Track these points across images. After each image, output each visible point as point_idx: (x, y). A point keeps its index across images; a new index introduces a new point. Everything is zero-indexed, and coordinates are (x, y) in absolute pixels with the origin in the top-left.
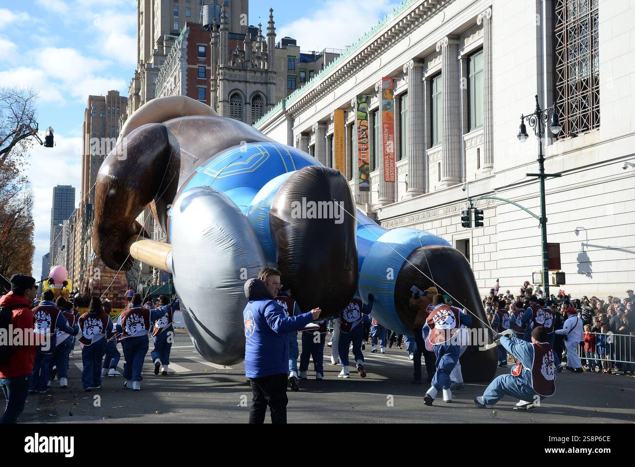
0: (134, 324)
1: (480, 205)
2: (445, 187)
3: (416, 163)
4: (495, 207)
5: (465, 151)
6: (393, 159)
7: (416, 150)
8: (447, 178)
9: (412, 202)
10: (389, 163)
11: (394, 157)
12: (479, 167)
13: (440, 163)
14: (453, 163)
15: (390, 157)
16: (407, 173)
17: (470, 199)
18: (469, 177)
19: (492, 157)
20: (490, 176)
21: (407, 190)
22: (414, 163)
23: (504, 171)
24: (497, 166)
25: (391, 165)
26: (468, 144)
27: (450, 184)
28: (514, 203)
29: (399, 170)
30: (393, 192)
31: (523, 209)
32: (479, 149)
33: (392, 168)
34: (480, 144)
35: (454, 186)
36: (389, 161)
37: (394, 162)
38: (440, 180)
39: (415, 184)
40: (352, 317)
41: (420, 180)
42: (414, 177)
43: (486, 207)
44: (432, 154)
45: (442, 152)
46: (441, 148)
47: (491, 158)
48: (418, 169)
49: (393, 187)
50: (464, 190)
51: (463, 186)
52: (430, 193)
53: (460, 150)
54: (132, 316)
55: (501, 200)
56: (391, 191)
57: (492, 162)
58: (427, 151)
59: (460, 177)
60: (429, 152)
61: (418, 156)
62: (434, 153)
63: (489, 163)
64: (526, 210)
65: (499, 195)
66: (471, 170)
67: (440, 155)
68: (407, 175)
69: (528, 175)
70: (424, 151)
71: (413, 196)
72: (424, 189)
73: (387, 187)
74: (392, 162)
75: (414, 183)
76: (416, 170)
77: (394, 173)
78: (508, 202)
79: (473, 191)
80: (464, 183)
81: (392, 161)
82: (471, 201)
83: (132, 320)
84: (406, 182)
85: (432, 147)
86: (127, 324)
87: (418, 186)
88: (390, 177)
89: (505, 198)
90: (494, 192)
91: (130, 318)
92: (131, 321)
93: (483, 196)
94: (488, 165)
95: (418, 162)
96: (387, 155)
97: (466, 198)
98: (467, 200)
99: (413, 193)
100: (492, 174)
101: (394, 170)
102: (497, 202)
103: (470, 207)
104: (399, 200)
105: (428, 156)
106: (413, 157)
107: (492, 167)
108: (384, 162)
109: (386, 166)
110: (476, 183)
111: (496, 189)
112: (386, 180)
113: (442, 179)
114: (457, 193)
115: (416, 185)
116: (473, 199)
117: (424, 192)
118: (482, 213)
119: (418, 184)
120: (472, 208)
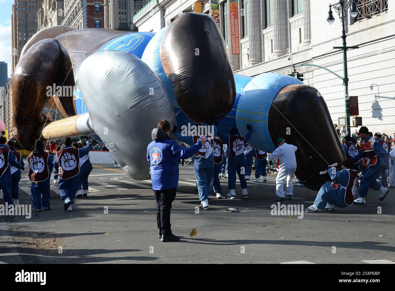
1: (301, 70)
2: (276, 57)
4: (312, 71)
5: (290, 30)
6: (238, 38)
7: (254, 31)
8: (278, 51)
9: (253, 68)
10: (235, 41)
11: (239, 36)
12: (300, 42)
13: (272, 40)
14: (282, 39)
15: (236, 36)
16: (248, 48)
17: (294, 66)
18: (294, 49)
19: (310, 34)
20: (308, 48)
21: (248, 60)
22: (253, 40)
23: (318, 45)
24: (314, 41)
25: (237, 42)
26: (292, 25)
27: (280, 55)
28: (324, 68)
29: (243, 46)
30: (239, 62)
31: (331, 72)
32: (300, 29)
33: (237, 44)
34: (301, 25)
35: (282, 56)
36: (235, 39)
37: (239, 40)
38: (272, 52)
39: (254, 56)
41: (258, 53)
42: (253, 50)
43: (306, 71)
44: (266, 33)
45: (273, 31)
46: (272, 29)
47: (309, 36)
48: (256, 44)
49: (239, 58)
50: (289, 59)
51: (288, 57)
52: (265, 61)
53: (287, 30)
55: (315, 66)
56: (237, 61)
57: (310, 38)
58: (262, 31)
60: (264, 32)
61: (256, 35)
62: (268, 33)
63: (308, 39)
64: (333, 73)
65: (315, 62)
66: (295, 44)
67: (272, 34)
68: (248, 49)
69: (335, 48)
70: (260, 31)
71: (253, 64)
72: (261, 59)
73: (234, 58)
74: (237, 40)
75: (253, 55)
76: (255, 45)
77: (239, 47)
78: (320, 67)
79: (296, 59)
80: (289, 54)
81: (237, 39)
82: (294, 67)
83: (66, 157)
84: (248, 54)
85: (266, 28)
87: (256, 57)
88: (236, 51)
89: (319, 65)
90: (311, 60)
93: (303, 63)
94: (307, 40)
95: (256, 39)
96: (233, 35)
97: (291, 65)
99: (253, 62)
100: (310, 47)
101: (239, 46)
102: (314, 68)
103: (294, 72)
104: (243, 68)
105: (263, 35)
106: (253, 36)
107: (310, 42)
108: (232, 40)
109: (233, 43)
110: (298, 54)
111: (313, 58)
112: (233, 53)
113: (274, 51)
114: (285, 62)
116: (295, 65)
117: (261, 61)
118: (302, 76)
119: (256, 55)
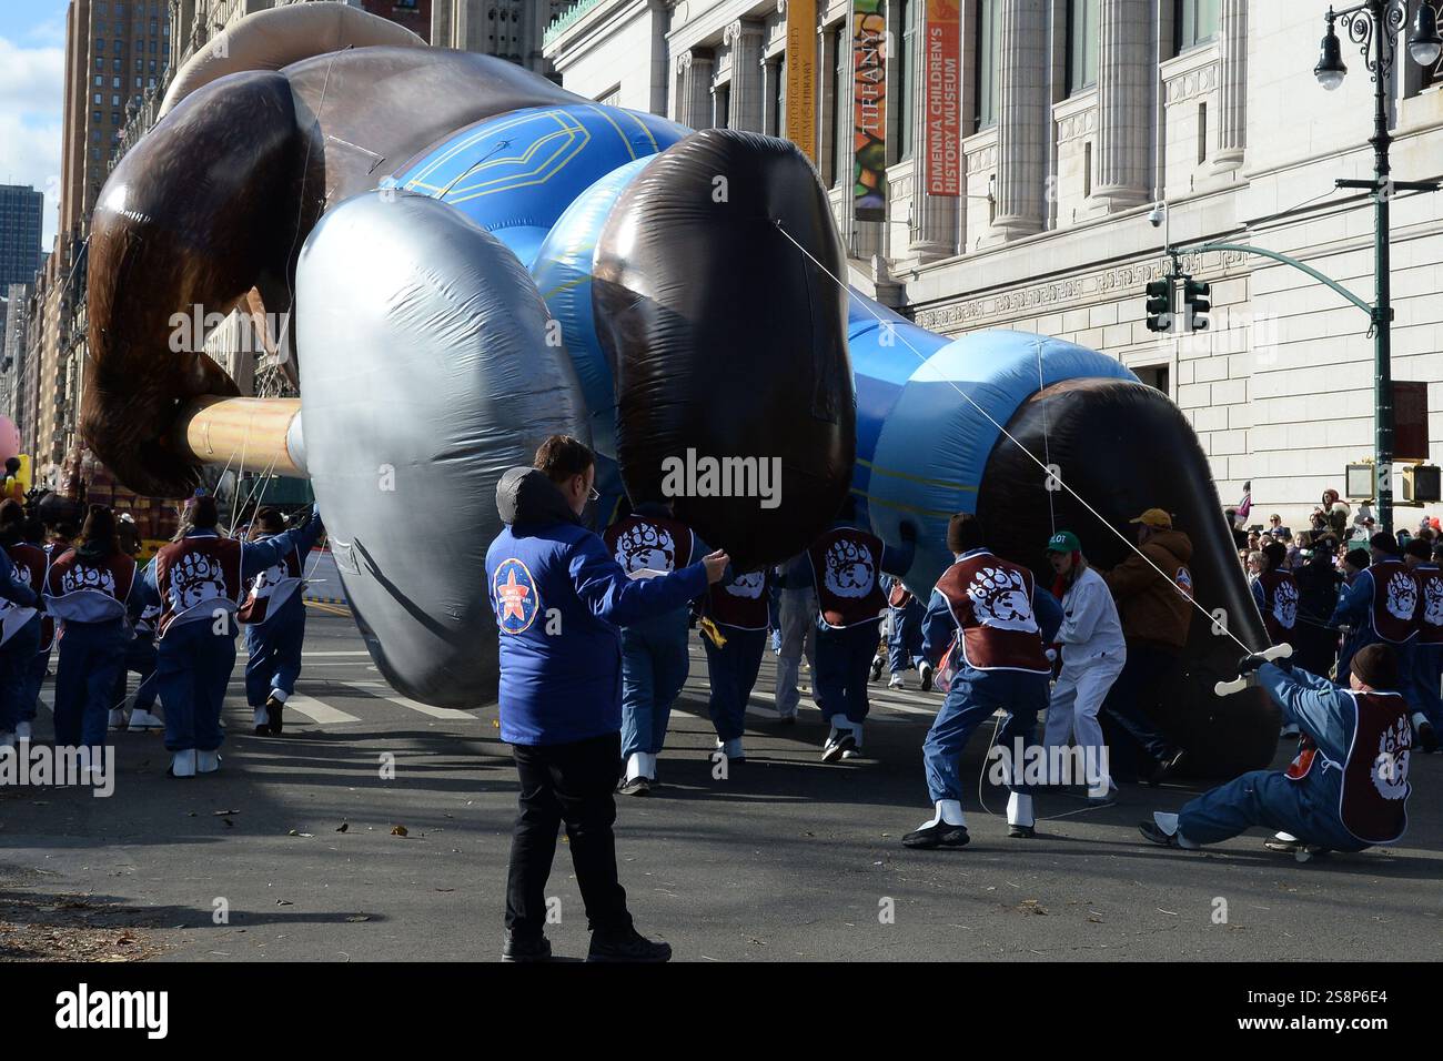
0: (192, 583)
1: (1202, 267)
2: (1104, 213)
3: (1022, 144)
4: (1246, 275)
5: (1164, 110)
6: (955, 130)
7: (1021, 105)
8: (1111, 188)
9: (1007, 254)
10: (944, 142)
11: (958, 124)
12: (1202, 158)
13: (1089, 145)
14: (1129, 143)
15: (947, 123)
16: (994, 171)
17: (1173, 250)
18: (1175, 186)
19: (1242, 129)
20: (1233, 184)
21: (992, 219)
22: (1014, 143)
23: (1273, 171)
24: (1256, 156)
25: (950, 146)
26: (1173, 91)
27: (1117, 204)
28: (1298, 264)
29: (972, 163)
30: (954, 226)
31: (1324, 281)
32: (1203, 106)
33: (951, 155)
34: (1207, 90)
35: (1128, 211)
36: (943, 137)
37: (957, 139)
38: (1088, 193)
39: (1016, 204)
40: (851, 584)
41: (1033, 193)
42: (1013, 181)
43: (1221, 274)
44: (1067, 117)
45: (1095, 111)
46: (1093, 101)
47: (1237, 133)
48: (1025, 159)
49: (954, 210)
50: (1156, 223)
51: (1152, 212)
52: (1060, 227)
53: (1149, 107)
54: (187, 559)
55: (1263, 253)
56: (945, 222)
57: (1242, 143)
58: (1052, 107)
59: (1148, 187)
60: (1060, 111)
61: (1026, 121)
62: (1074, 115)
63: (1232, 146)
64: (1334, 285)
65: (1257, 240)
66: (1180, 168)
67: (1091, 121)
68: (993, 177)
69: (1342, 184)
70: (1044, 108)
71: (1010, 237)
72: (1043, 218)
73: (934, 209)
74: (951, 139)
75: (1013, 201)
76: (1021, 162)
77: (957, 168)
78: (1281, 260)
79: (1183, 226)
80: (1157, 204)
81: (950, 135)
82: (1175, 255)
83: (190, 570)
84: (990, 198)
85: (1067, 97)
86: (173, 581)
87: (1024, 210)
88: (944, 182)
89: (1276, 250)
90: (1243, 230)
91: (183, 565)
92: (185, 573)
93: (1211, 242)
94: (1229, 152)
95: (1026, 141)
96: (937, 118)
97: (1162, 248)
98: (1164, 252)
99: (1011, 229)
100: (1240, 180)
101: (957, 161)
102: (1253, 260)
103: (1173, 273)
104: (971, 249)
105: (1056, 123)
106: (1014, 125)
107: (1240, 159)
108: (929, 136)
109: (934, 150)
110: (1191, 206)
111: (1250, 223)
112: (934, 190)
113: (1095, 189)
114: (1137, 233)
115: (1021, 206)
116: (1180, 249)
117: (1043, 228)
118: (1206, 290)
119: (1024, 203)
120: (1178, 276)
